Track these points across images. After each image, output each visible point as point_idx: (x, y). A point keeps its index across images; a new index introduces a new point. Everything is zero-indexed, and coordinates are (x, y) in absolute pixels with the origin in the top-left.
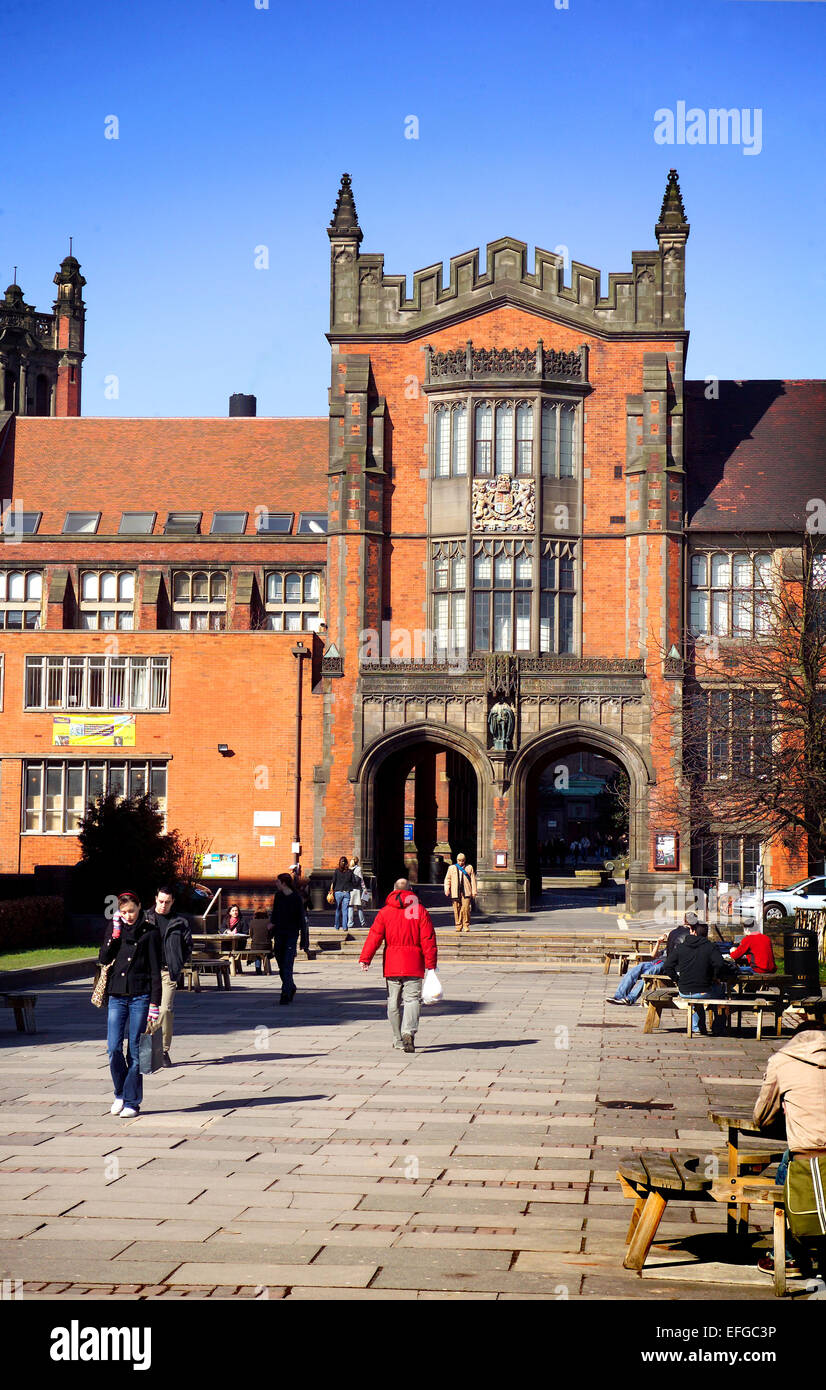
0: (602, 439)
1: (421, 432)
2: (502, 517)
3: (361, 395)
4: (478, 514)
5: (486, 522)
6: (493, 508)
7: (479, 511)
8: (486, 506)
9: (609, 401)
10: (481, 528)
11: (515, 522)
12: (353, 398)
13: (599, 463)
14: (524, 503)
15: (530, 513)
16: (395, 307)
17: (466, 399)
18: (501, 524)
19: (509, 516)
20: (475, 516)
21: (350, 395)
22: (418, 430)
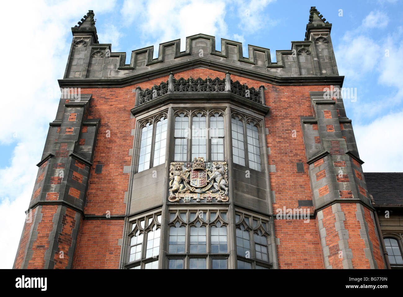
0: (283, 145)
1: (128, 141)
2: (197, 191)
3: (79, 109)
4: (175, 188)
5: (182, 195)
6: (189, 183)
7: (175, 185)
8: (182, 181)
9: (285, 120)
10: (177, 199)
11: (210, 195)
12: (71, 110)
13: (282, 161)
14: (218, 179)
15: (224, 187)
16: (115, 68)
17: (166, 111)
18: (195, 196)
19: (204, 190)
20: (171, 190)
21: (69, 109)
22: (125, 140)
